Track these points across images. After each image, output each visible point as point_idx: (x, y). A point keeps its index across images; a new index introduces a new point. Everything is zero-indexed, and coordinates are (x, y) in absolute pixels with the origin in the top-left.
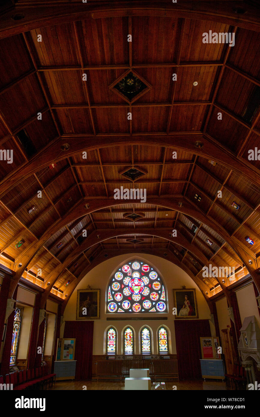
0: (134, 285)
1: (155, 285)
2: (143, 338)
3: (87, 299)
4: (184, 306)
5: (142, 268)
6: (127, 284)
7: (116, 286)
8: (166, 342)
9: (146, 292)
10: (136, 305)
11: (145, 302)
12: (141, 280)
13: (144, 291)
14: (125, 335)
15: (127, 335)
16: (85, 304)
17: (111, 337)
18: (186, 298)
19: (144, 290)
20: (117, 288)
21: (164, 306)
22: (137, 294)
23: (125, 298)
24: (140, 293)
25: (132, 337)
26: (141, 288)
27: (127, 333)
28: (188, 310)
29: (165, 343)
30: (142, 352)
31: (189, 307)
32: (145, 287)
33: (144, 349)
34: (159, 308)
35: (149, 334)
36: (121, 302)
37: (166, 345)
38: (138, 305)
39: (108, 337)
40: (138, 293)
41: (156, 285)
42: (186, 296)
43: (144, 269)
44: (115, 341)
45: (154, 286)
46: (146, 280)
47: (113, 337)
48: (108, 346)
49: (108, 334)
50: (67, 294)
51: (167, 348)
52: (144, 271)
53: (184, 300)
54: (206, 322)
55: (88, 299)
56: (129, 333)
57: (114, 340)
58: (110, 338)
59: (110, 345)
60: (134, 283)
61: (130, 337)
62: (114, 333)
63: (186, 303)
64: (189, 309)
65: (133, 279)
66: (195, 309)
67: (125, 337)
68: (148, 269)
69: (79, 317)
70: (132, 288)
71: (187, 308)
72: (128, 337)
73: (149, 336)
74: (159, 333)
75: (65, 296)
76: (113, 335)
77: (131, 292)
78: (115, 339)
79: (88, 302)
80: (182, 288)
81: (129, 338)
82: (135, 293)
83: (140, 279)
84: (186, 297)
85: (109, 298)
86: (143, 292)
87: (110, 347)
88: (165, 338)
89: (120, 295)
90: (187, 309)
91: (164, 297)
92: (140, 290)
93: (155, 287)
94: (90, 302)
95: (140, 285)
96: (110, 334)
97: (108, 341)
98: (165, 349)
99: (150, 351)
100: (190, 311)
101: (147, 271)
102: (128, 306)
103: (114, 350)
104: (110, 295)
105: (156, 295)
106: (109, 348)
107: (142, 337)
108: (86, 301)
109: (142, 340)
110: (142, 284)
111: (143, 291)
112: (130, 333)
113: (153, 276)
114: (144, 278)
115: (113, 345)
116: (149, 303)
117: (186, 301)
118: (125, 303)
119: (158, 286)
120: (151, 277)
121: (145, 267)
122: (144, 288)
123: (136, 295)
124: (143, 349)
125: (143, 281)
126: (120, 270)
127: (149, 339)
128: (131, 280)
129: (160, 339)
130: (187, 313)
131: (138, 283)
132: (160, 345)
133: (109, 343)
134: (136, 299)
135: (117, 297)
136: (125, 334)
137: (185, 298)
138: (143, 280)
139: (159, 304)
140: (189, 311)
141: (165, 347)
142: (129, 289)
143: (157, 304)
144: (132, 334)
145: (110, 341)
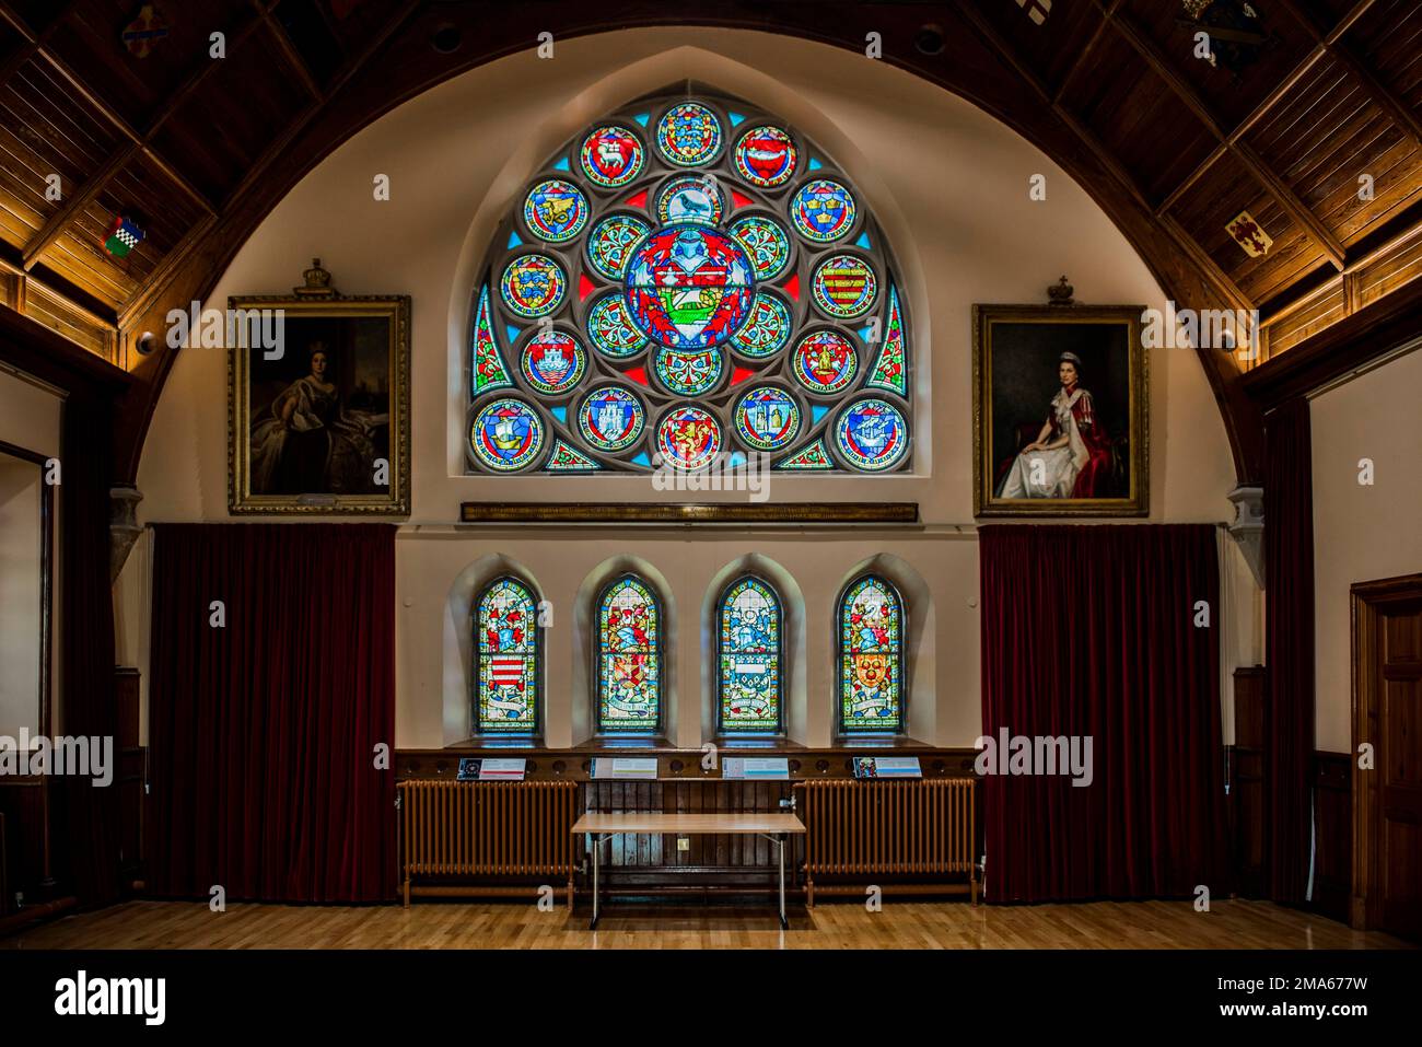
0: (670, 279)
1: (830, 283)
2: (732, 644)
3: (309, 371)
4: (1047, 429)
5: (739, 152)
6: (620, 274)
7: (531, 285)
8: (894, 673)
9: (765, 330)
10: (687, 422)
11: (751, 404)
12: (730, 241)
13: (746, 325)
14: (605, 621)
15: (614, 621)
16: (292, 400)
17: (506, 636)
18: (1068, 372)
19: (750, 320)
20: (538, 300)
21: (891, 430)
22: (692, 347)
23: (606, 372)
24: (719, 336)
25: (650, 635)
26: (725, 300)
27: (615, 609)
28: (1072, 455)
29: (881, 674)
30: (724, 730)
31: (1086, 434)
32: (759, 299)
33: (737, 710)
34: (853, 443)
35: (773, 617)
36: (572, 401)
37: (891, 692)
38: (697, 423)
39: (484, 636)
40: (703, 339)
41: (839, 284)
42: (1068, 355)
43: (756, 166)
44: (531, 659)
45: (828, 289)
46: (763, 245)
47: (517, 635)
48: (485, 692)
49: (485, 617)
50: (147, 334)
51: (894, 708)
52: (750, 175)
53: (1055, 386)
54: (1198, 541)
55: (316, 366)
56: (628, 612)
57: (526, 654)
58: (494, 640)
59: (495, 686)
60: (676, 267)
61: (638, 635)
62: (522, 610)
63: (1063, 405)
64: (1081, 453)
65: (663, 237)
66: (1125, 450)
67: (604, 635)
68: (782, 162)
69: (254, 491)
70: (655, 300)
71: (1067, 445)
72: (626, 635)
73: (773, 635)
74: (847, 616)
75: (132, 345)
76: (517, 624)
77: (647, 333)
78: (531, 649)
79: (315, 389)
80: (1044, 300)
81: (628, 643)
82: (676, 340)
83: (716, 238)
84: (1066, 366)
85: (482, 367)
86: (741, 332)
87: (499, 699)
88: (885, 647)
89: (568, 355)
90: (1064, 453)
91: (897, 367)
92: (719, 316)
93: (833, 295)
94: (329, 388)
95: (720, 283)
96: (495, 614)
97: (483, 659)
98: (884, 711)
99: (775, 723)
100: (1088, 467)
101: (774, 180)
102: (628, 429)
103: (524, 717)
104: (488, 348)
105: (838, 355)
106: (491, 701)
107: (726, 634)
108: (299, 382)
109: (726, 658)
110: (738, 276)
111: (739, 327)
112: (641, 609)
113: (822, 219)
114: (754, 231)
115: (520, 687)
116: (785, 409)
117: (1070, 394)
118: (601, 405)
119: (859, 289)
120: (804, 222)
121: (760, 146)
122: (750, 304)
123: (691, 350)
124: (726, 710)
125: (740, 254)
126: (563, 166)
127: (774, 649)
128: (649, 240)
129: (848, 650)
130: (1068, 478)
131: (706, 267)
132: (849, 691)
133: (487, 675)
134: (683, 378)
135: (541, 365)
136: (606, 616)
137: (1058, 370)
138: (741, 242)
139: (856, 419)
140: (1080, 467)
141: (879, 702)
142: (630, 308)
143: (844, 420)
144: (652, 616)
145: (495, 658)
